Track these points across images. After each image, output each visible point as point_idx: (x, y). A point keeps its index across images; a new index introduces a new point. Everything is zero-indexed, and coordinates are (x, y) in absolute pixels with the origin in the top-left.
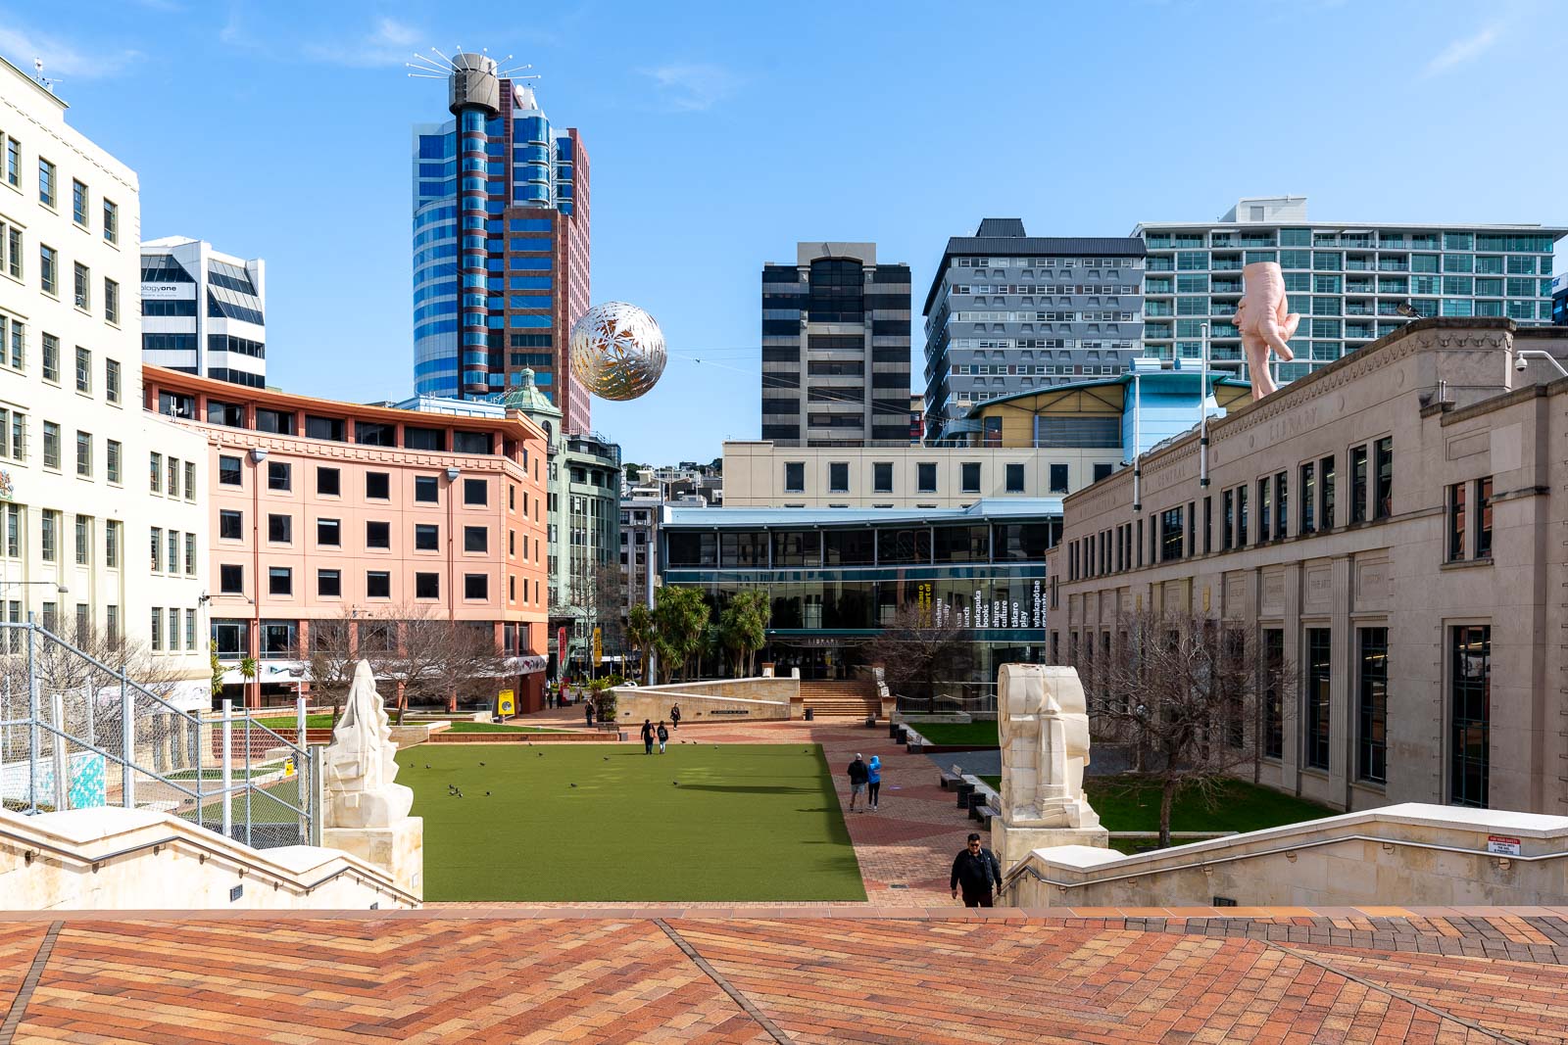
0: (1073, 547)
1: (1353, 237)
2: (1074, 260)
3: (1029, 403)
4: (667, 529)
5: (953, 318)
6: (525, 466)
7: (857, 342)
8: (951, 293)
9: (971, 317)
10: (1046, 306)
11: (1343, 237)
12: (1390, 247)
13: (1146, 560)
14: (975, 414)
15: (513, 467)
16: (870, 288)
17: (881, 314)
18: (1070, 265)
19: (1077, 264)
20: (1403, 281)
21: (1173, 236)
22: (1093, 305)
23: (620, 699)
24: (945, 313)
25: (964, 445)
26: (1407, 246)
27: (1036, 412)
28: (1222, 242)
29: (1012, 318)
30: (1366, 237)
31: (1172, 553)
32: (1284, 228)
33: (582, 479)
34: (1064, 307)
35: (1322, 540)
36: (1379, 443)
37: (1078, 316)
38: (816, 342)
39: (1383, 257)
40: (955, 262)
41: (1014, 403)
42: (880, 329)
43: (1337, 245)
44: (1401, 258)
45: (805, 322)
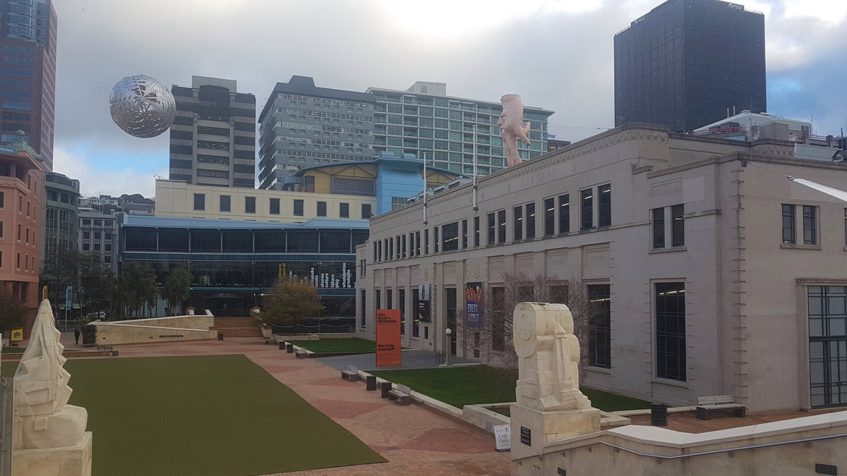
0: (377, 245)
1: (466, 105)
2: (341, 101)
3: (328, 170)
4: (125, 227)
5: (278, 125)
6: (29, 185)
7: (225, 132)
8: (277, 111)
9: (287, 125)
10: (326, 123)
11: (462, 105)
12: (482, 112)
13: (431, 250)
14: (299, 175)
15: (22, 185)
16: (232, 105)
17: (238, 119)
18: (338, 103)
19: (342, 104)
20: (488, 128)
21: (386, 96)
22: (350, 125)
23: (99, 329)
24: (273, 121)
25: (293, 190)
26: (489, 112)
27: (332, 175)
28: (409, 101)
29: (309, 127)
30: (472, 106)
31: (450, 246)
32: (436, 97)
33: (55, 199)
34: (336, 124)
35: (561, 240)
36: (601, 188)
37: (343, 130)
38: (202, 130)
39: (480, 116)
40: (280, 96)
41: (320, 169)
42: (238, 126)
43: (459, 108)
44: (487, 117)
45: (195, 119)
